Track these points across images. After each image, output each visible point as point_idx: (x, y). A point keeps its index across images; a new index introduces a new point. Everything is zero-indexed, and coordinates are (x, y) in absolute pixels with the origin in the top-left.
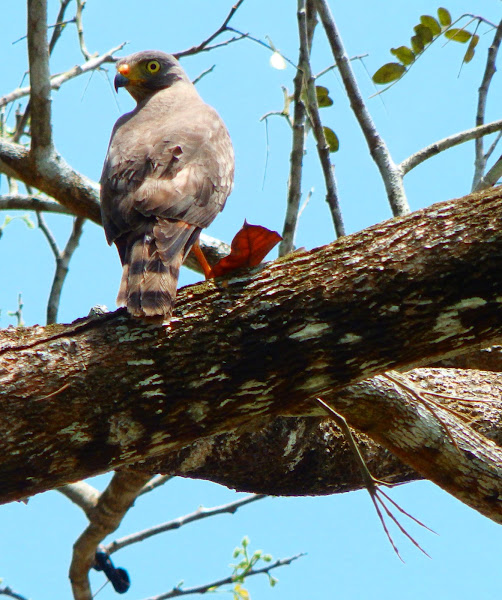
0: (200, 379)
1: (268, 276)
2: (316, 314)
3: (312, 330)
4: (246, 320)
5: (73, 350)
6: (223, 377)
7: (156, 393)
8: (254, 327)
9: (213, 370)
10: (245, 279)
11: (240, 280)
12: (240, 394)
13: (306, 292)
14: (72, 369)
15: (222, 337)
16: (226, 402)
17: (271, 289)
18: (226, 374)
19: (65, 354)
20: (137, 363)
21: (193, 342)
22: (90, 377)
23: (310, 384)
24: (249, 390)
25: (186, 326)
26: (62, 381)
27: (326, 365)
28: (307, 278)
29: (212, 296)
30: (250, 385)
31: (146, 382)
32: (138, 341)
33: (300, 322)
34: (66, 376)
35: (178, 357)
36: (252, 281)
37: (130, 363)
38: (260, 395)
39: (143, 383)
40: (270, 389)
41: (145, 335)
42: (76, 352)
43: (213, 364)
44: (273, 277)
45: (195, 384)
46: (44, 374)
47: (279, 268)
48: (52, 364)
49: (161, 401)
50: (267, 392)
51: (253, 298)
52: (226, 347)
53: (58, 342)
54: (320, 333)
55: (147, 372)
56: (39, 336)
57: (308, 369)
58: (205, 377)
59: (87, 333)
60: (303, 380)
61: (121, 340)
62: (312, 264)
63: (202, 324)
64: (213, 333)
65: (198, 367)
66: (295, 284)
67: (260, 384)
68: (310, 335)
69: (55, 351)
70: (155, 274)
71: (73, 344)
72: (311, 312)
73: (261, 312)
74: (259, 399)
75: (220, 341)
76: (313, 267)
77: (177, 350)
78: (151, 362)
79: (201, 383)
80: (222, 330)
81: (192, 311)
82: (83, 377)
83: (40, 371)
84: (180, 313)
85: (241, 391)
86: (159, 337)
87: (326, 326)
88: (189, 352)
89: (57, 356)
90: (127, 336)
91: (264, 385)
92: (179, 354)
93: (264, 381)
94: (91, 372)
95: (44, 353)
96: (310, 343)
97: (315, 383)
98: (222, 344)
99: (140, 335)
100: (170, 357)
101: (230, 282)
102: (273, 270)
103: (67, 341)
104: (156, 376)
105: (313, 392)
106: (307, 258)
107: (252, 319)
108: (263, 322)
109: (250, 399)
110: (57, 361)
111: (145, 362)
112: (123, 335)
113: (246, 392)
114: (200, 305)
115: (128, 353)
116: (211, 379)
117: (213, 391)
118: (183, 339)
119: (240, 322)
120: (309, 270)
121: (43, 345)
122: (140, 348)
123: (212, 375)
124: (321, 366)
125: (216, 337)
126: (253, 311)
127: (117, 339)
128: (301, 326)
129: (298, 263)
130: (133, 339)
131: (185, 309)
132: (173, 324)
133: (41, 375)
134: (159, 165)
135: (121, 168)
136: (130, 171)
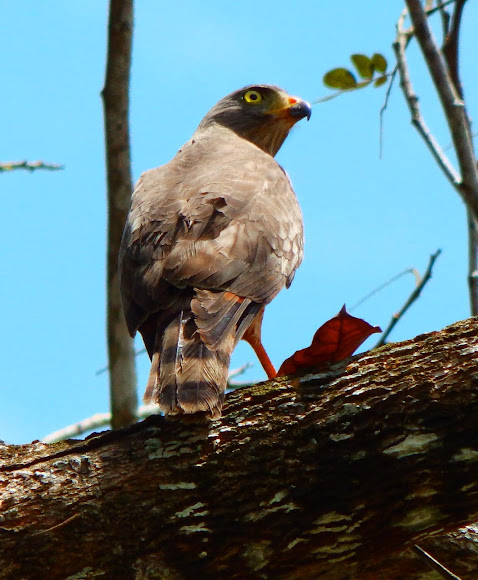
0: (259, 509)
1: (355, 370)
2: (421, 420)
3: (414, 443)
4: (323, 429)
5: (85, 470)
6: (291, 507)
7: (198, 529)
8: (335, 438)
9: (278, 497)
10: (324, 375)
11: (317, 377)
12: (314, 532)
13: (406, 391)
14: (82, 494)
15: (291, 452)
16: (295, 542)
17: (358, 388)
18: (295, 501)
19: (74, 476)
20: (173, 487)
21: (250, 458)
22: (107, 506)
23: (413, 518)
24: (327, 526)
25: (241, 438)
26: (69, 510)
27: (433, 493)
28: (408, 373)
29: (277, 399)
30: (328, 519)
31: (186, 513)
32: (174, 459)
33: (398, 432)
34: (74, 504)
35: (230, 479)
36: (331, 379)
37: (163, 487)
38: (343, 533)
39: (180, 514)
40: (357, 525)
41: (184, 450)
42: (89, 472)
43: (279, 489)
44: (361, 372)
45: (252, 517)
46: (44, 501)
47: (370, 361)
48: (55, 488)
49: (205, 540)
50: (352, 529)
51: (334, 400)
52: (295, 465)
53: (65, 460)
54: (425, 447)
55: (187, 499)
56: (39, 453)
57: (409, 498)
58: (266, 508)
59: (105, 449)
60: (401, 514)
61: (152, 457)
62: (416, 354)
63: (264, 434)
64: (277, 447)
65: (257, 492)
66: (391, 380)
67: (342, 517)
68: (411, 449)
69: (60, 471)
70: (195, 361)
71: (86, 462)
72: (413, 419)
73: (344, 419)
74: (342, 540)
75: (287, 457)
76: (417, 358)
77: (227, 469)
78: (192, 486)
79: (261, 516)
80: (290, 442)
81: (247, 419)
82: (99, 505)
83: (39, 497)
84: (234, 420)
85: (316, 527)
86: (203, 452)
87: (434, 437)
88: (245, 473)
89: (63, 479)
90: (159, 451)
91: (348, 518)
92: (230, 475)
93: (347, 514)
94: (108, 498)
95: (46, 474)
96: (411, 461)
97: (418, 518)
98: (290, 461)
99: (177, 450)
100: (218, 479)
101: (302, 380)
102: (363, 363)
103: (78, 459)
104: (199, 505)
105: (416, 531)
106: (410, 347)
107: (333, 427)
108: (347, 432)
109: (330, 538)
110: (63, 484)
111: (183, 486)
112: (154, 451)
113: (322, 529)
114: (261, 410)
115: (160, 474)
116: (275, 510)
117: (277, 528)
118: (236, 455)
119: (315, 432)
120: (411, 362)
121: (43, 464)
122: (178, 467)
123: (276, 504)
124: (427, 494)
125: (282, 453)
126: (333, 417)
127: (147, 456)
128: (399, 437)
129: (396, 355)
130: (167, 455)
131: (239, 415)
132: (223, 435)
133: (41, 501)
134: (195, 222)
135: (144, 231)
136: (156, 234)
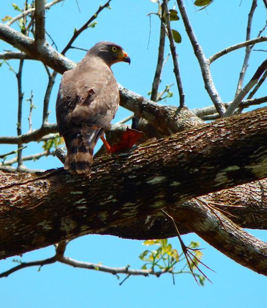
0: (104, 201)
1: (137, 153)
2: (160, 172)
3: (158, 179)
4: (126, 174)
5: (45, 186)
6: (115, 200)
7: (83, 207)
8: (130, 177)
9: (111, 197)
10: (127, 154)
11: (124, 154)
12: (123, 209)
13: (155, 161)
14: (44, 195)
15: (115, 182)
16: (116, 212)
17: (138, 160)
18: (117, 199)
19: (41, 188)
20: (75, 193)
21: (101, 183)
22: (52, 199)
23: (156, 204)
24: (127, 207)
25: (98, 176)
26: (39, 201)
27: (163, 196)
28: (155, 155)
29: (111, 162)
30: (127, 204)
31: (79, 202)
32: (75, 183)
34: (41, 199)
35: (94, 190)
36: (130, 155)
37: (71, 193)
38: (132, 209)
39: (77, 202)
40: (137, 206)
41: (79, 180)
42: (46, 187)
43: (111, 194)
44: (140, 154)
45: (102, 204)
46: (31, 197)
47: (142, 149)
48: (35, 192)
49: (85, 211)
50: (135, 208)
51: (130, 163)
53: (38, 182)
54: (162, 181)
55: (80, 197)
56: (29, 178)
57: (155, 198)
58: (106, 200)
59: (52, 178)
60: (153, 203)
61: (68, 182)
62: (158, 148)
63: (106, 175)
64: (111, 179)
65: (103, 195)
66: (150, 157)
67: (132, 204)
68: (156, 181)
69: (36, 186)
70: (82, 153)
71: (45, 183)
72: (157, 171)
73: (133, 171)
74: (132, 211)
75: (113, 183)
76: (159, 149)
77: (93, 187)
78: (81, 193)
79: (104, 203)
80: (115, 178)
81: (100, 169)
82: (49, 199)
83: (29, 196)
84: (96, 169)
85: (123, 207)
86: (85, 181)
87: (164, 178)
88: (99, 188)
89: (38, 189)
90: (70, 180)
91: (134, 204)
92: (94, 189)
94: (53, 196)
95: (31, 187)
96: (156, 185)
97: (158, 204)
98: (115, 185)
99: (76, 179)
100: (90, 190)
101: (119, 155)
102: (140, 150)
103: (42, 181)
104: (84, 199)
105: (157, 208)
106: (156, 145)
107: (130, 173)
108: (134, 175)
109: (128, 211)
110: (37, 191)
111: (78, 192)
112: (68, 179)
113: (125, 208)
114: (105, 166)
115: (70, 188)
116: (109, 201)
117: (110, 207)
118: (96, 182)
119: (124, 175)
120: (157, 151)
121: (30, 183)
122: (76, 186)
123: (110, 199)
124: (161, 196)
125: (112, 182)
126: (130, 170)
127: (66, 181)
128: (152, 177)
129: (151, 147)
130: (73, 181)
131: (98, 167)
132: (92, 175)
133: (29, 197)
134: (82, 99)
135: (65, 100)
136: (69, 102)
